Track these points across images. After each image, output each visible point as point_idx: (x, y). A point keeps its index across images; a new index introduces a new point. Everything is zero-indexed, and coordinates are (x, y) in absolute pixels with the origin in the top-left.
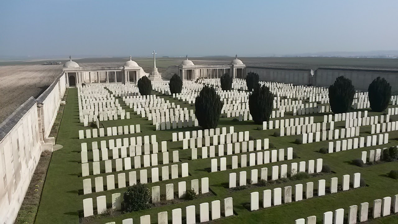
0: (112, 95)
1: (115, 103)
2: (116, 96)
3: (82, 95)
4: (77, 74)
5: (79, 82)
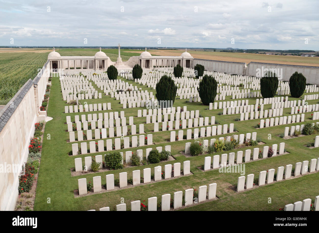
1: (89, 86)
4: (58, 62)
5: (60, 68)
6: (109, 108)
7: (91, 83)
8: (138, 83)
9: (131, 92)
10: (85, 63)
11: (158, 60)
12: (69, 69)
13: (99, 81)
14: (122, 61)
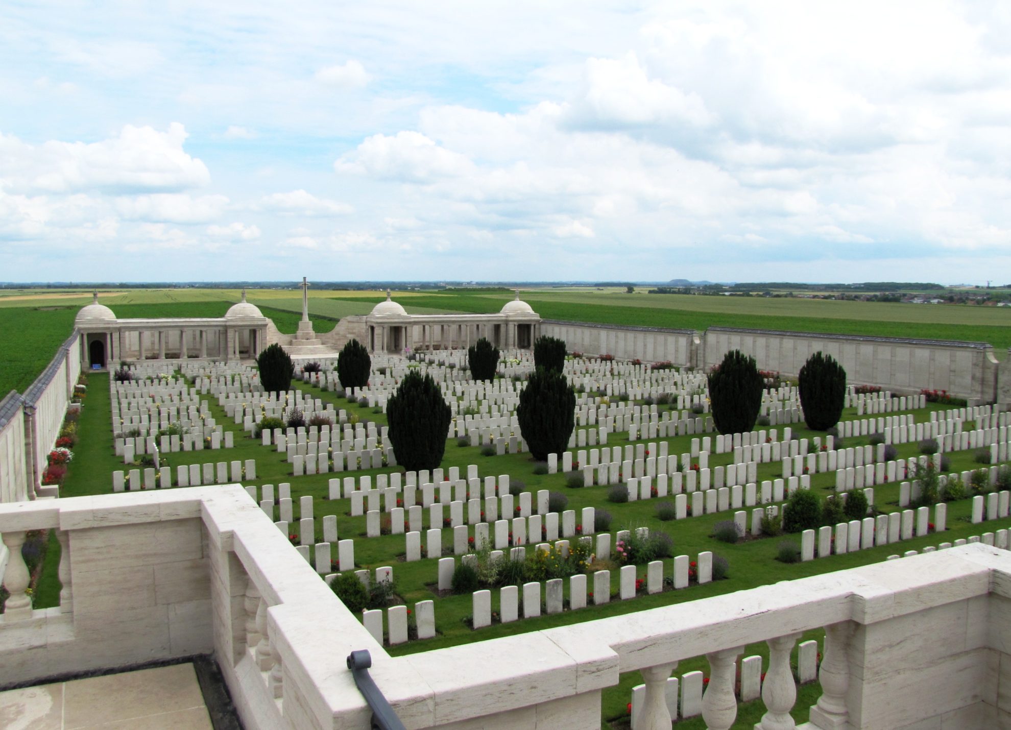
0: (193, 390)
1: (198, 411)
2: (204, 392)
3: (122, 390)
4: (109, 337)
5: (112, 358)
6: (251, 475)
7: (205, 404)
8: (352, 400)
9: (325, 428)
10: (194, 338)
11: (427, 327)
12: (144, 358)
13: (232, 395)
14: (312, 333)
